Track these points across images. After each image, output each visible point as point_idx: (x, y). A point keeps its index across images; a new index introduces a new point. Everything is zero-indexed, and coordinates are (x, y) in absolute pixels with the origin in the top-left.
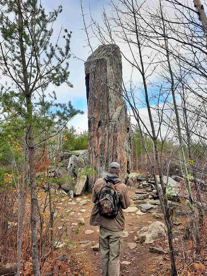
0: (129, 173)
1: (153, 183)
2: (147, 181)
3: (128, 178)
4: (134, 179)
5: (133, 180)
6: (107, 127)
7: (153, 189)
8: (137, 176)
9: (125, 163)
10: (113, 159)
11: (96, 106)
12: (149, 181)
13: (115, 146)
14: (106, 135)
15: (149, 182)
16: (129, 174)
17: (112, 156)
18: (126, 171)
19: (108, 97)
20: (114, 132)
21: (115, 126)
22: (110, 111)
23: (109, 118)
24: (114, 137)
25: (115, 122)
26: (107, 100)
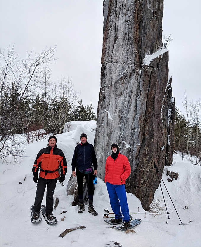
6: (135, 77)
10: (143, 139)
13: (150, 114)
17: (141, 133)
19: (141, 22)
20: (149, 86)
21: (151, 76)
22: (142, 48)
23: (140, 61)
24: (148, 95)
25: (152, 68)
26: (138, 27)
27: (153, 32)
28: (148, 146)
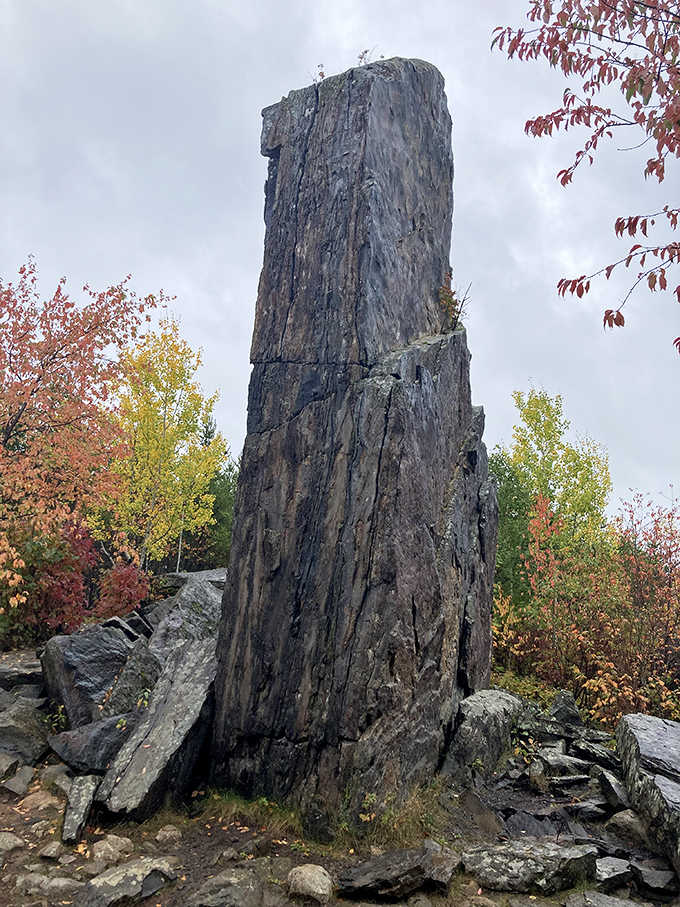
0: (468, 692)
1: (606, 763)
2: (569, 741)
3: (460, 717)
4: (493, 729)
5: (486, 731)
6: (345, 403)
7: (614, 803)
8: (509, 708)
9: (442, 629)
10: (367, 590)
11: (299, 297)
12: (582, 746)
13: (385, 512)
14: (336, 450)
15: (581, 754)
16: (467, 694)
17: (361, 571)
18: (447, 675)
19: (364, 246)
20: (385, 430)
21: (390, 399)
22: (368, 321)
23: (361, 358)
24: (380, 458)
25: (393, 378)
26: (356, 261)
27: (411, 273)
28: (380, 612)
